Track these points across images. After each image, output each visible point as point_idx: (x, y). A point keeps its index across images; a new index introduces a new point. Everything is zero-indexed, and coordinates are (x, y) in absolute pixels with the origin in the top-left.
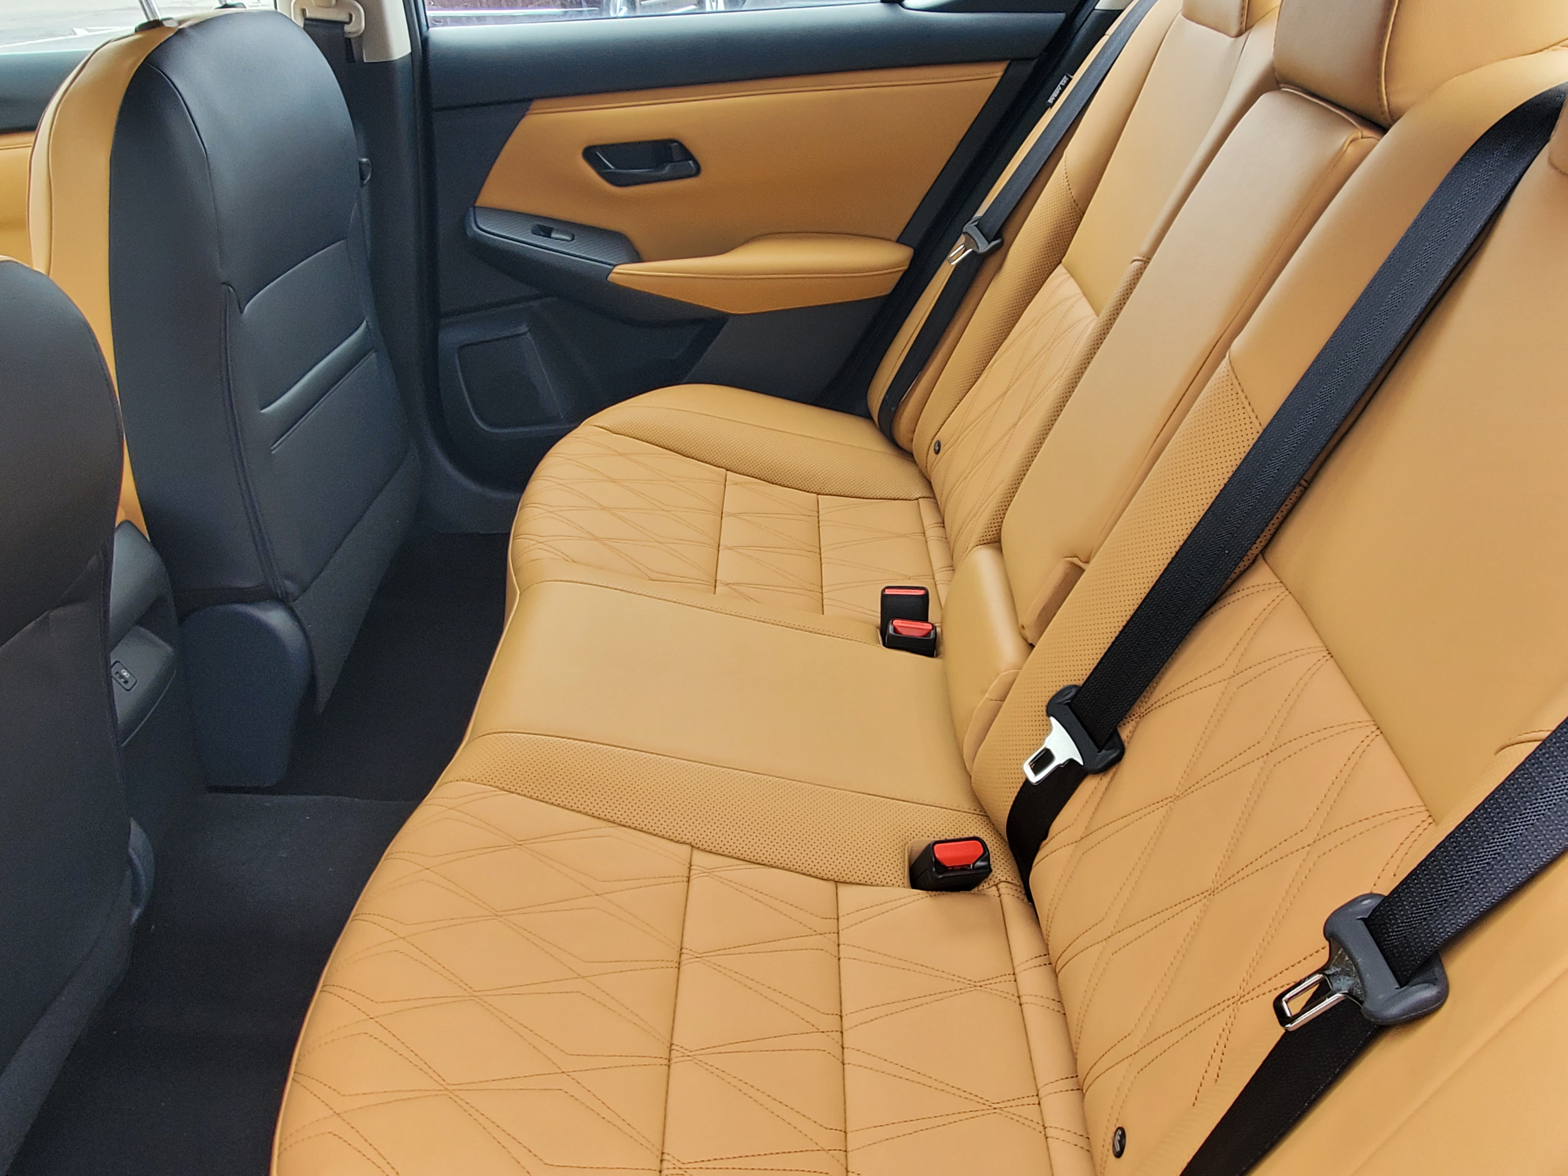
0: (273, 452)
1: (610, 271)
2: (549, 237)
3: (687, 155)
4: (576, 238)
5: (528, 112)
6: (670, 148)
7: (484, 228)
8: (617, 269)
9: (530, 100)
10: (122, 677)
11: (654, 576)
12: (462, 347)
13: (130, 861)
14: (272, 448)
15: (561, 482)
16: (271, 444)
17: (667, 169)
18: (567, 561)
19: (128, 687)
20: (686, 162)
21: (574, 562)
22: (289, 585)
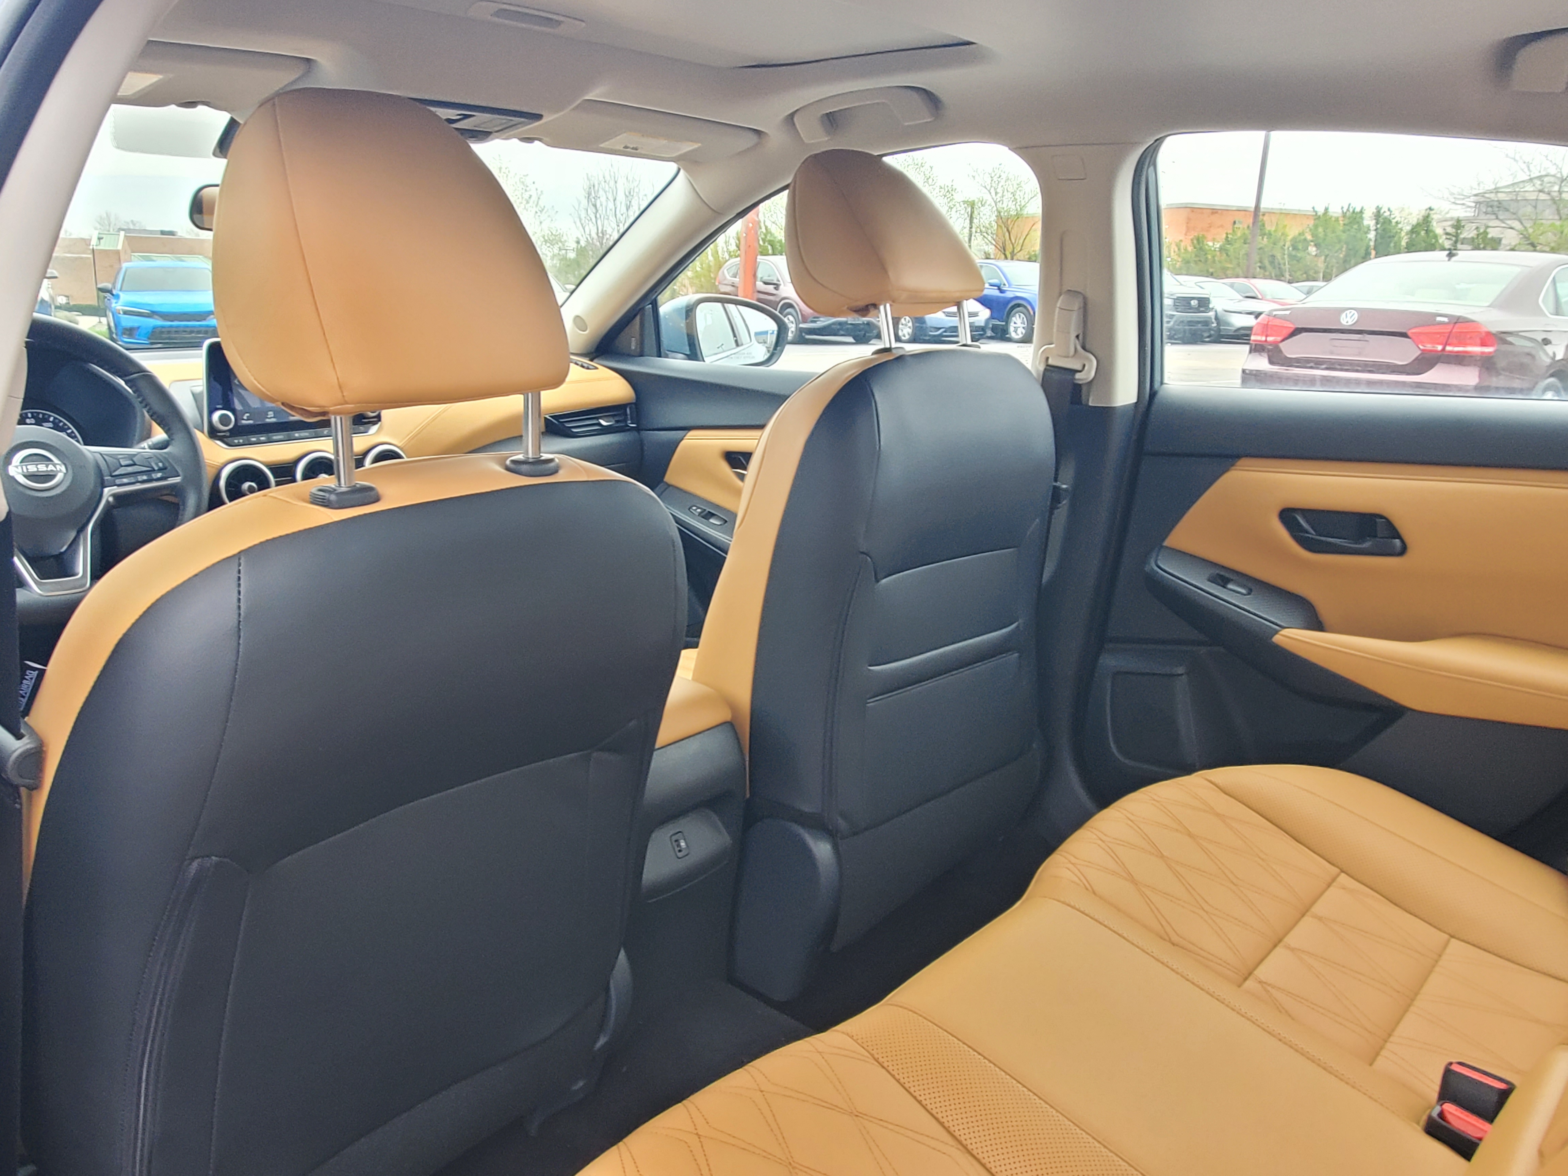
0: (868, 705)
1: (1277, 632)
2: (1224, 587)
3: (1397, 535)
4: (1253, 593)
5: (1233, 468)
6: (1376, 522)
7: (1162, 566)
8: (1285, 632)
9: (1238, 457)
10: (679, 845)
11: (1175, 939)
12: (1118, 673)
13: (607, 989)
14: (869, 701)
15: (1132, 818)
16: (868, 696)
17: (1366, 545)
18: (1087, 889)
19: (680, 855)
20: (1390, 540)
21: (1094, 893)
22: (842, 824)
